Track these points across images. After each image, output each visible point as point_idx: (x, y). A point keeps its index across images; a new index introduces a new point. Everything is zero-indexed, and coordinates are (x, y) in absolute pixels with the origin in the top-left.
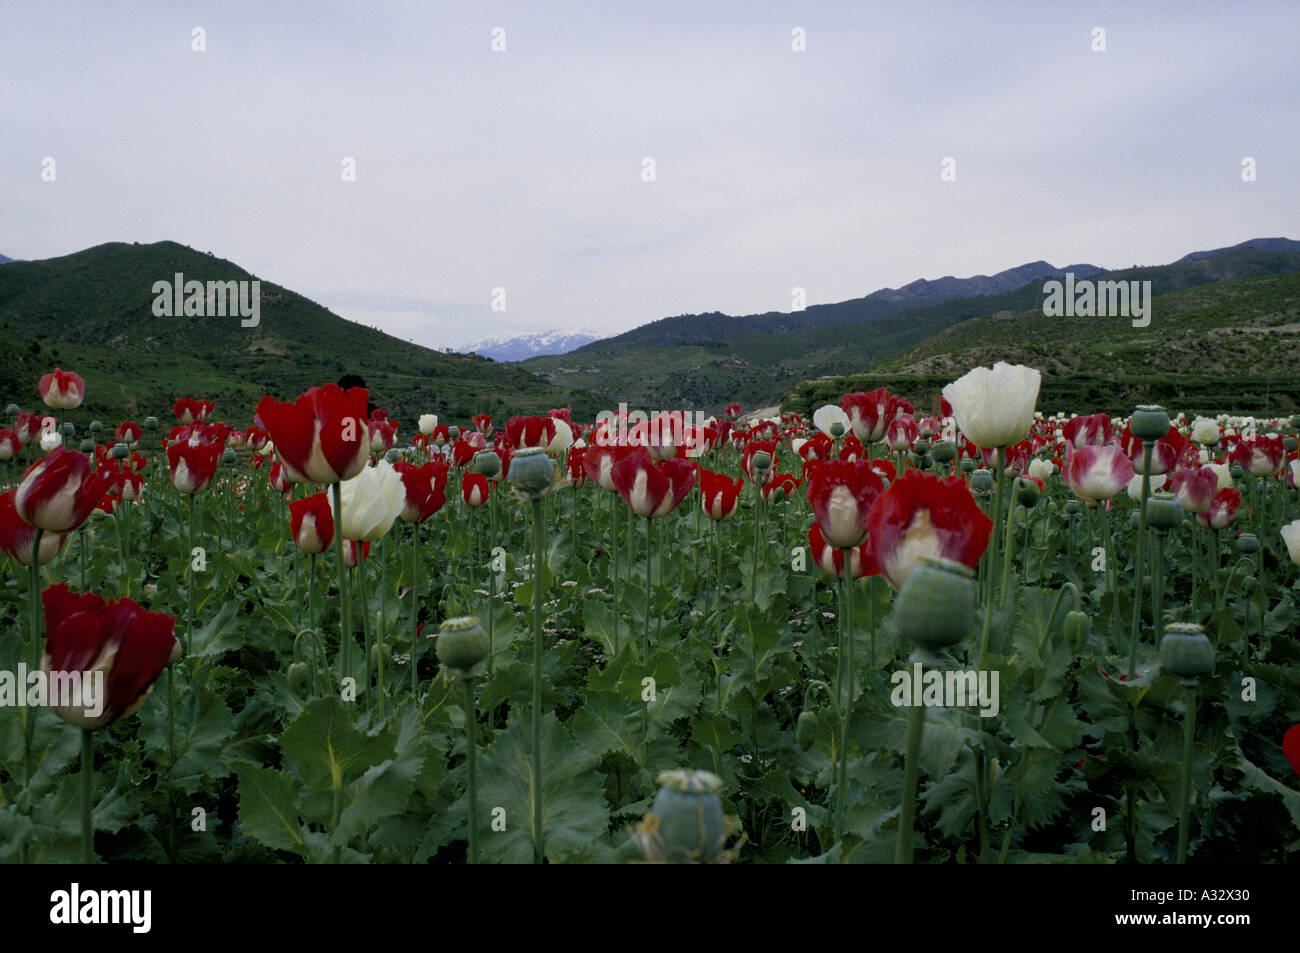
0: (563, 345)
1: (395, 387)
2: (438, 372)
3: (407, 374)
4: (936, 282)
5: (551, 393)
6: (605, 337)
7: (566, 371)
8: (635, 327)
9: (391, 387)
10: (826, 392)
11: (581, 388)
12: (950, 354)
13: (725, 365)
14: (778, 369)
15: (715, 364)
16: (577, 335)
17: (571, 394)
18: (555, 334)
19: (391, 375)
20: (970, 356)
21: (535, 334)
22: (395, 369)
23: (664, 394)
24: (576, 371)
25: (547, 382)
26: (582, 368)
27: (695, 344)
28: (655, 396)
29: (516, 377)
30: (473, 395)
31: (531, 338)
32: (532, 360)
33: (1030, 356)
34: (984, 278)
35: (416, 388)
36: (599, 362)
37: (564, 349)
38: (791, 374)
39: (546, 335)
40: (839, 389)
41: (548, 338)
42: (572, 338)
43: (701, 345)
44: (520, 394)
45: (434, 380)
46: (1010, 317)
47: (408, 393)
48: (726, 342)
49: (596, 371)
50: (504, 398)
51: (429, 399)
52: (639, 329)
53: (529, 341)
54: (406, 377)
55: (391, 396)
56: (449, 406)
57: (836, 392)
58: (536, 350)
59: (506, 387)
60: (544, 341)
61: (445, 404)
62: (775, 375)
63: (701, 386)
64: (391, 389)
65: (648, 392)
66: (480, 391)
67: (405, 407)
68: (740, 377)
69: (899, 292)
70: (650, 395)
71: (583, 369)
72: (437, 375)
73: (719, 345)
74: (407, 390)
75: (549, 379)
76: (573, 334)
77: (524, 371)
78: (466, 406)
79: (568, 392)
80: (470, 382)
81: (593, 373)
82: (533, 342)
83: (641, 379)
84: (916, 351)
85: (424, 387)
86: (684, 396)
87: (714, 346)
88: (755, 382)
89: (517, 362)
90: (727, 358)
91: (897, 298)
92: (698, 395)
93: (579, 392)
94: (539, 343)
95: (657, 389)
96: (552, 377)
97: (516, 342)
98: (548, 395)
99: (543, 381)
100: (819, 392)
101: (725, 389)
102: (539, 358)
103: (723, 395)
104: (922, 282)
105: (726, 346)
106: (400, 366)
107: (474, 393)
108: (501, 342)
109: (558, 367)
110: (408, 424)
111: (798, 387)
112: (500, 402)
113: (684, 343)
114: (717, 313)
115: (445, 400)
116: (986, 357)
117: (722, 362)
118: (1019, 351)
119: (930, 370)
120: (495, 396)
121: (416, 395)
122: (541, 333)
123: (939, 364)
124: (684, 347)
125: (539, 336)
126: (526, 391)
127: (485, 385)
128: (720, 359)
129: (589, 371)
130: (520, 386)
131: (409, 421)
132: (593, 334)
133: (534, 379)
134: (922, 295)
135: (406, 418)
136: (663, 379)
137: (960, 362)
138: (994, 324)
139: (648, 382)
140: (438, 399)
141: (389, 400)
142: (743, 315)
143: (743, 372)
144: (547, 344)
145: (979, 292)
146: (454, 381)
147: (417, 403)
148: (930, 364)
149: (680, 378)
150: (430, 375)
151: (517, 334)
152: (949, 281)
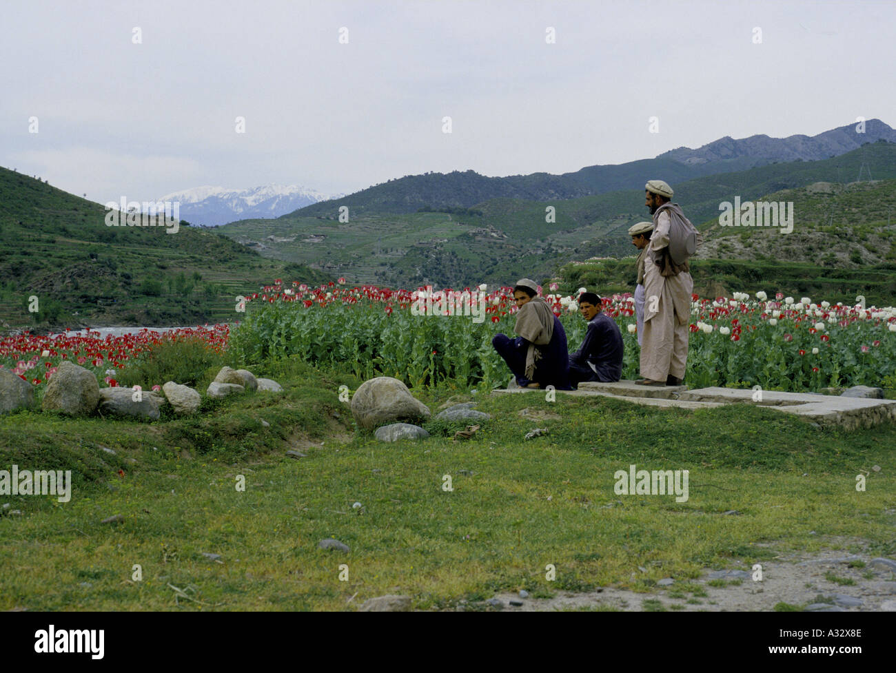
0: (273, 206)
1: (65, 254)
2: (119, 236)
3: (81, 238)
4: (744, 141)
5: (260, 267)
6: (328, 198)
7: (279, 240)
8: (366, 187)
9: (61, 254)
10: (594, 275)
11: (299, 262)
12: (739, 236)
13: (479, 238)
14: (544, 245)
15: (465, 236)
16: (291, 194)
17: (286, 269)
18: (264, 192)
19: (60, 239)
20: (763, 239)
21: (239, 191)
22: (65, 232)
23: (401, 273)
24: (292, 240)
25: (256, 254)
26: (300, 236)
27: (441, 211)
28: (390, 274)
29: (217, 246)
30: (163, 268)
31: (233, 196)
32: (236, 224)
33: (832, 241)
34: (805, 138)
35: (92, 256)
36: (320, 230)
37: (274, 212)
38: (560, 251)
39: (252, 193)
40: (608, 273)
41: (253, 197)
42: (286, 198)
43: (450, 211)
44: (222, 266)
45: (113, 246)
46: (828, 190)
47: (81, 262)
48: (481, 209)
49: (316, 241)
50: (201, 273)
51: (109, 270)
52: (372, 189)
53: (230, 200)
54: (79, 242)
55: (60, 266)
56: (134, 280)
57: (605, 277)
58: (239, 213)
59: (205, 258)
60: (250, 201)
61: (128, 277)
62: (540, 252)
63: (448, 263)
64: (61, 257)
65: (382, 269)
66: (172, 262)
67: (79, 280)
68: (497, 254)
69: (698, 153)
70: (384, 274)
71: (300, 238)
72: (117, 241)
73: (472, 213)
74: (79, 258)
75: (259, 250)
76: (286, 192)
77: (227, 238)
78: (153, 281)
79: (282, 266)
80: (160, 251)
81: (313, 244)
82: (235, 202)
83: (373, 253)
84: (713, 228)
85: (103, 256)
86: (425, 276)
87: (463, 214)
88: (515, 261)
89: (217, 227)
90: (480, 229)
91: (695, 160)
92: (443, 275)
93: (296, 267)
94: (243, 203)
95: (392, 266)
96: (261, 247)
97: (213, 200)
98: (257, 269)
99: (248, 251)
100: (585, 275)
101: (478, 268)
102: (244, 222)
103: (475, 275)
104: (728, 139)
105: (480, 214)
106: (71, 228)
107: (165, 264)
108: (195, 200)
109: (268, 235)
110: (81, 301)
111: (562, 270)
112: (197, 277)
113: (428, 210)
114: (471, 172)
115: (127, 272)
116: (781, 240)
117: (475, 235)
118: (819, 234)
119: (715, 254)
120: (191, 270)
121: (92, 265)
122: (247, 191)
123: (725, 247)
124: (428, 214)
125: (243, 194)
126: (229, 264)
127: (177, 255)
128: (472, 230)
129: (307, 240)
130: (222, 256)
131: (82, 297)
132: (312, 194)
133: (239, 249)
134: (727, 157)
135: (78, 293)
136: (399, 254)
137: (750, 246)
138: (808, 197)
139: (382, 257)
140: (119, 271)
141: (58, 270)
142: (502, 176)
143: (501, 248)
144: (254, 204)
145: (797, 156)
146: (138, 248)
147: (93, 274)
148: (716, 247)
149: (422, 253)
150: (108, 240)
151: (215, 190)
152: (760, 141)
